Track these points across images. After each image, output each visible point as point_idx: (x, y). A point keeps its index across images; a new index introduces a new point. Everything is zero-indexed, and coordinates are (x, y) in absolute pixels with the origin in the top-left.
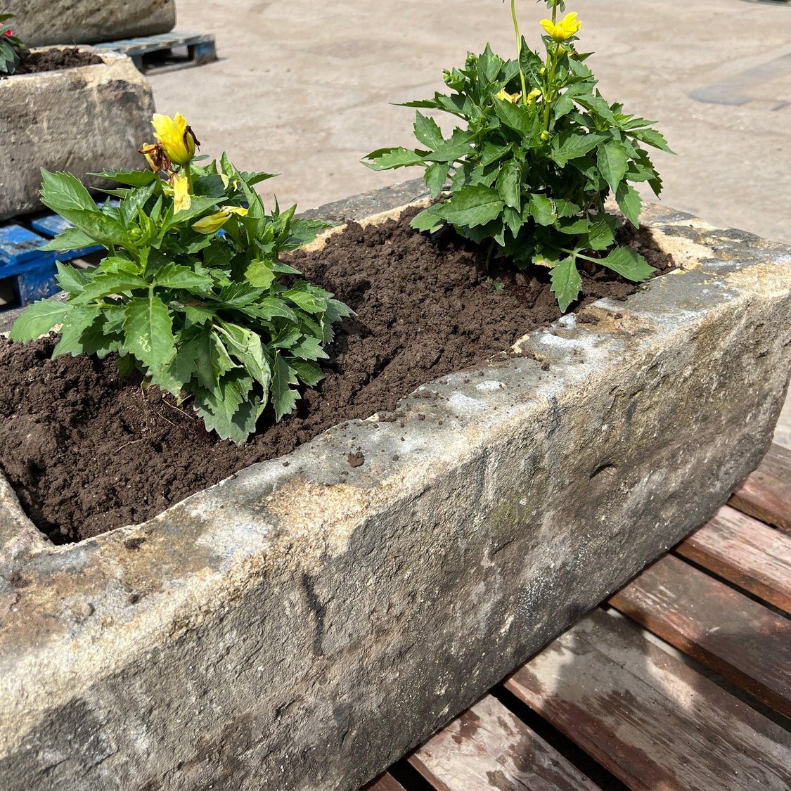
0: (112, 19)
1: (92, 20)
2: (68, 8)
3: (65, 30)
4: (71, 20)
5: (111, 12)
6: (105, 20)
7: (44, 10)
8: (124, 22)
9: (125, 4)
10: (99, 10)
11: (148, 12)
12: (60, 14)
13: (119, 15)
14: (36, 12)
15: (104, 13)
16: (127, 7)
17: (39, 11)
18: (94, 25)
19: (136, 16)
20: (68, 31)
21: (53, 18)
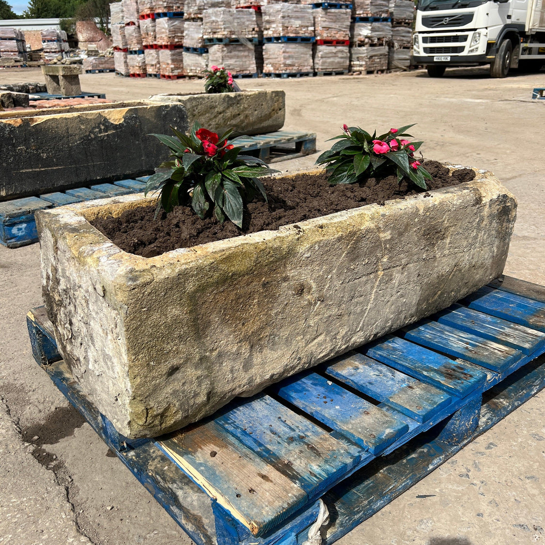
0: (246, 121)
1: (234, 122)
2: (220, 113)
3: (217, 128)
4: (222, 121)
5: (246, 116)
6: (242, 121)
7: (205, 114)
8: (254, 123)
9: (256, 110)
10: (239, 114)
11: (268, 116)
12: (215, 117)
13: (251, 118)
14: (200, 116)
15: (242, 117)
16: (256, 112)
17: (202, 115)
18: (235, 126)
19: (261, 120)
20: (218, 129)
21: (211, 119)
